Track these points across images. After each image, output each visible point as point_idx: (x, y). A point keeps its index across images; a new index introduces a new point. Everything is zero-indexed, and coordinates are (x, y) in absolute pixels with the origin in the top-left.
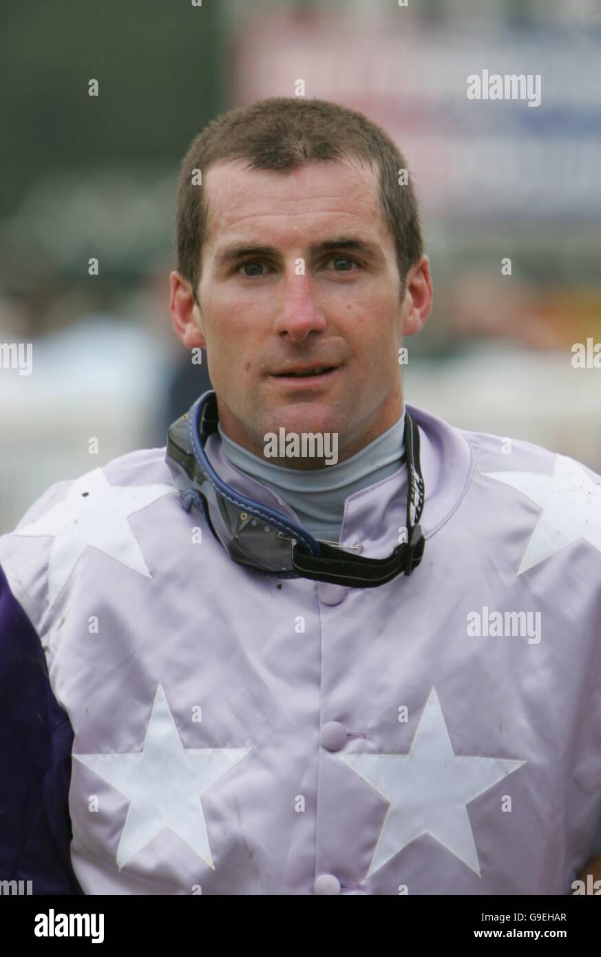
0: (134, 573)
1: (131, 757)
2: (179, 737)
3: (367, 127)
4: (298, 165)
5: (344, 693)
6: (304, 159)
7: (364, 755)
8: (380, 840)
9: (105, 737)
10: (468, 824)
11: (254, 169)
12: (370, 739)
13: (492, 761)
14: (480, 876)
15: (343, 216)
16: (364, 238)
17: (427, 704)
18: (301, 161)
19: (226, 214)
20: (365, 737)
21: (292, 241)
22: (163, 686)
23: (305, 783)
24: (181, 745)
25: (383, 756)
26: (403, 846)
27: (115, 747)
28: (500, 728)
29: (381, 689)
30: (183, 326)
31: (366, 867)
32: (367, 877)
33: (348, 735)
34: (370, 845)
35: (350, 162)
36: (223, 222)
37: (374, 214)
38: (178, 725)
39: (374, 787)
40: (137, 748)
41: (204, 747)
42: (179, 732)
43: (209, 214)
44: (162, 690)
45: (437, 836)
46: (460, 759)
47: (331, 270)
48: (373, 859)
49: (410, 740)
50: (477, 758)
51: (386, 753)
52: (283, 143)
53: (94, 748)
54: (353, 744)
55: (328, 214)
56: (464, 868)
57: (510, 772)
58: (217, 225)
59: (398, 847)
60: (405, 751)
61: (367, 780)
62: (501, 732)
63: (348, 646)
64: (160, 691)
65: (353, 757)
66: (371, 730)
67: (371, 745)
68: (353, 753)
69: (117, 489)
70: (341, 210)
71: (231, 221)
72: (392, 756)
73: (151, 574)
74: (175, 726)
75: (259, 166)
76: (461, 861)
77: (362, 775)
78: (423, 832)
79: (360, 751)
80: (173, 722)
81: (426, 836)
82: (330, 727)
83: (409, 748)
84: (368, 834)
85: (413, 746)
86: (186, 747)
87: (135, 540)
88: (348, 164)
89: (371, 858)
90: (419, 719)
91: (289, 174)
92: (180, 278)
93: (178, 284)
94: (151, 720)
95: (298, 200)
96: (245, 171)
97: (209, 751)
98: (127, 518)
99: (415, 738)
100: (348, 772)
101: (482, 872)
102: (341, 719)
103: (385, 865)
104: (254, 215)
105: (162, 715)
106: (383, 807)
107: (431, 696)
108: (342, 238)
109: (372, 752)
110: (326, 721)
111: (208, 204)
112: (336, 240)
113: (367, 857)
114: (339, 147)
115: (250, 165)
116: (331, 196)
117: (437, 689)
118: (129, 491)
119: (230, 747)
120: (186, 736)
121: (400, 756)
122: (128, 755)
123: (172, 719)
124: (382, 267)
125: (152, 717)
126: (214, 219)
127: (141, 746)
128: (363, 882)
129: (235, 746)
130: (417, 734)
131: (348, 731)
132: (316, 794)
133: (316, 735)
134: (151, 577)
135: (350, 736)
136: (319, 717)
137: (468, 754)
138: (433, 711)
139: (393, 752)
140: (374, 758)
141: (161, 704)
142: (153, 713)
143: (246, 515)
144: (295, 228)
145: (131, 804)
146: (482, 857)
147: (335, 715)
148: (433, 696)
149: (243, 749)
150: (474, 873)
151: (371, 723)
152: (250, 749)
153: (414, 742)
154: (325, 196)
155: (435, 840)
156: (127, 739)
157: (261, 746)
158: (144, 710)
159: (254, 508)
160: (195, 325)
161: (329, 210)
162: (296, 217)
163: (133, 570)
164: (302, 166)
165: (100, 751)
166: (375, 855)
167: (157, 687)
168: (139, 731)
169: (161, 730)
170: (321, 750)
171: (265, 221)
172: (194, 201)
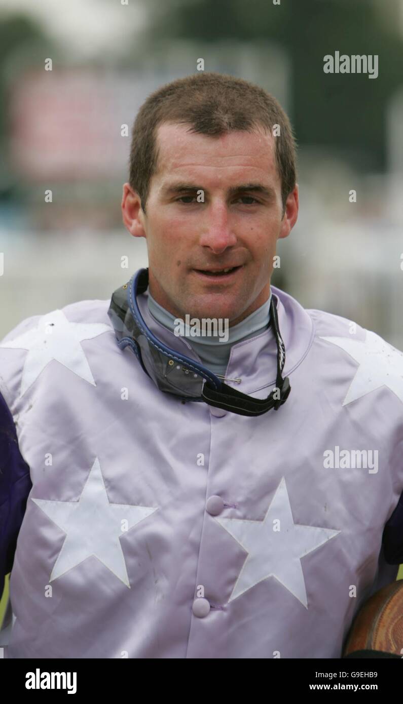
0: (83, 381)
1: (69, 505)
2: (106, 495)
3: (268, 102)
4: (224, 132)
5: (223, 477)
6: (228, 128)
7: (233, 520)
8: (239, 577)
9: (54, 489)
10: (301, 572)
11: (194, 132)
12: (239, 509)
13: (319, 530)
14: (307, 608)
15: (252, 169)
16: (264, 184)
17: (278, 488)
18: (227, 129)
19: (173, 161)
20: (235, 508)
21: (217, 185)
22: (99, 459)
23: (193, 535)
24: (108, 501)
25: (246, 521)
26: (256, 583)
27: (59, 497)
28: (325, 507)
29: (249, 476)
30: (130, 220)
31: (229, 595)
32: (229, 602)
33: (225, 505)
34: (232, 581)
35: (258, 130)
36: (170, 165)
37: (272, 167)
38: (106, 487)
39: (238, 542)
40: (75, 499)
41: (124, 504)
42: (107, 491)
43: (159, 157)
44: (98, 462)
45: (280, 578)
46: (298, 527)
47: (240, 203)
48: (234, 590)
49: (265, 512)
50: (308, 527)
51: (248, 519)
52: (214, 116)
53: (45, 496)
54: (227, 512)
55: (242, 167)
56: (297, 601)
57: (330, 538)
58: (164, 166)
59: (252, 584)
60: (261, 519)
61: (234, 537)
62: (325, 510)
63: (228, 445)
64: (97, 463)
65: (226, 521)
66: (240, 503)
67: (239, 513)
68: (227, 517)
69: (73, 324)
70: (251, 165)
71: (175, 166)
72: (252, 521)
73: (96, 383)
74: (104, 487)
75: (197, 131)
76: (295, 597)
77: (231, 533)
78: (270, 575)
79: (231, 517)
80: (103, 484)
81: (272, 578)
82: (212, 499)
83: (264, 517)
84: (231, 573)
85: (266, 516)
86: (111, 502)
87: (86, 359)
88: (257, 132)
89: (232, 589)
90: (272, 499)
91: (218, 138)
92: (131, 190)
93: (128, 192)
94: (88, 481)
95: (223, 157)
96: (188, 132)
97: (127, 507)
98: (80, 342)
99: (269, 511)
100: (222, 531)
101: (309, 605)
102: (221, 494)
103: (241, 595)
104: (193, 164)
105: (96, 479)
106: (243, 556)
107: (281, 483)
108: (251, 185)
109: (239, 518)
110: (210, 495)
111: (159, 150)
112: (247, 186)
113: (229, 589)
114: (251, 120)
115: (191, 129)
116: (245, 155)
117: (285, 479)
118: (82, 326)
119: (142, 506)
120: (111, 495)
121: (258, 522)
122: (68, 503)
123: (103, 482)
124: (273, 202)
125: (88, 479)
126: (163, 162)
127: (78, 498)
128: (225, 606)
129: (146, 506)
130: (270, 508)
131: (225, 502)
132: (200, 543)
133: (203, 504)
134: (95, 385)
135: (226, 506)
136: (206, 491)
137: (303, 524)
138: (281, 494)
139: (252, 519)
140: (240, 522)
141: (96, 471)
142: (89, 477)
143: (173, 362)
144: (220, 176)
145: (67, 537)
146: (310, 595)
147: (216, 491)
148: (283, 483)
149: (151, 508)
150: (303, 605)
151: (240, 499)
152: (156, 509)
153: (267, 514)
154: (241, 155)
155: (278, 581)
156: (68, 493)
157: (165, 508)
158: (82, 475)
159: (179, 358)
160: (139, 222)
161: (242, 165)
162: (221, 168)
163: (84, 379)
164: (227, 133)
165: (49, 499)
166: (235, 587)
167: (95, 460)
168: (78, 488)
169: (94, 489)
170: (206, 514)
171: (199, 169)
172: (148, 146)
